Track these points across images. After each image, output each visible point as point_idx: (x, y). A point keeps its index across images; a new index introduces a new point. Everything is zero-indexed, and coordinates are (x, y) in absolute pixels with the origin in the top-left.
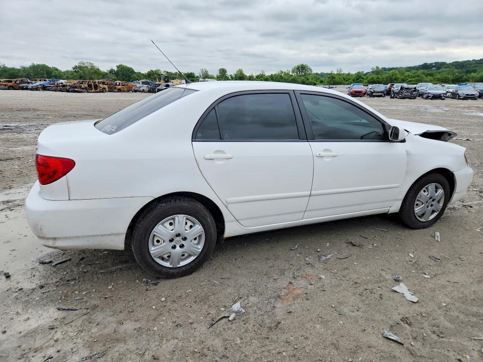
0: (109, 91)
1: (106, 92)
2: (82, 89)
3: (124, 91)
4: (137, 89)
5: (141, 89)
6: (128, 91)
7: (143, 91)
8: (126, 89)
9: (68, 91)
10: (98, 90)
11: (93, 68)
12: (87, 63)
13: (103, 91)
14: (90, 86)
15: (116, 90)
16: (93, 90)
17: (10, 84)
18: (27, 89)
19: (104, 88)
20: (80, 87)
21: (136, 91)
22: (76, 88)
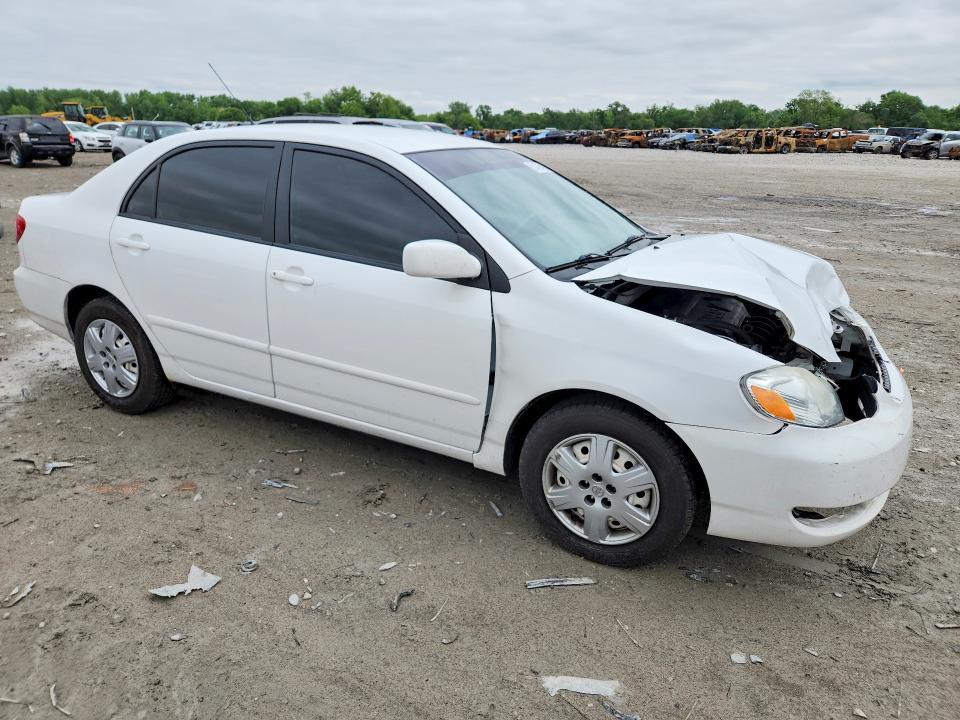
0: (795, 151)
1: (789, 152)
2: (740, 146)
3: (832, 151)
4: (867, 145)
5: (876, 145)
6: (843, 151)
7: (880, 150)
8: (837, 147)
9: (714, 150)
10: (773, 148)
11: (827, 101)
12: (818, 91)
13: (784, 149)
14: (758, 139)
15: (813, 149)
16: (762, 149)
17: (637, 138)
18: (657, 147)
19: (787, 145)
20: (737, 143)
21: (860, 150)
22: (730, 144)
